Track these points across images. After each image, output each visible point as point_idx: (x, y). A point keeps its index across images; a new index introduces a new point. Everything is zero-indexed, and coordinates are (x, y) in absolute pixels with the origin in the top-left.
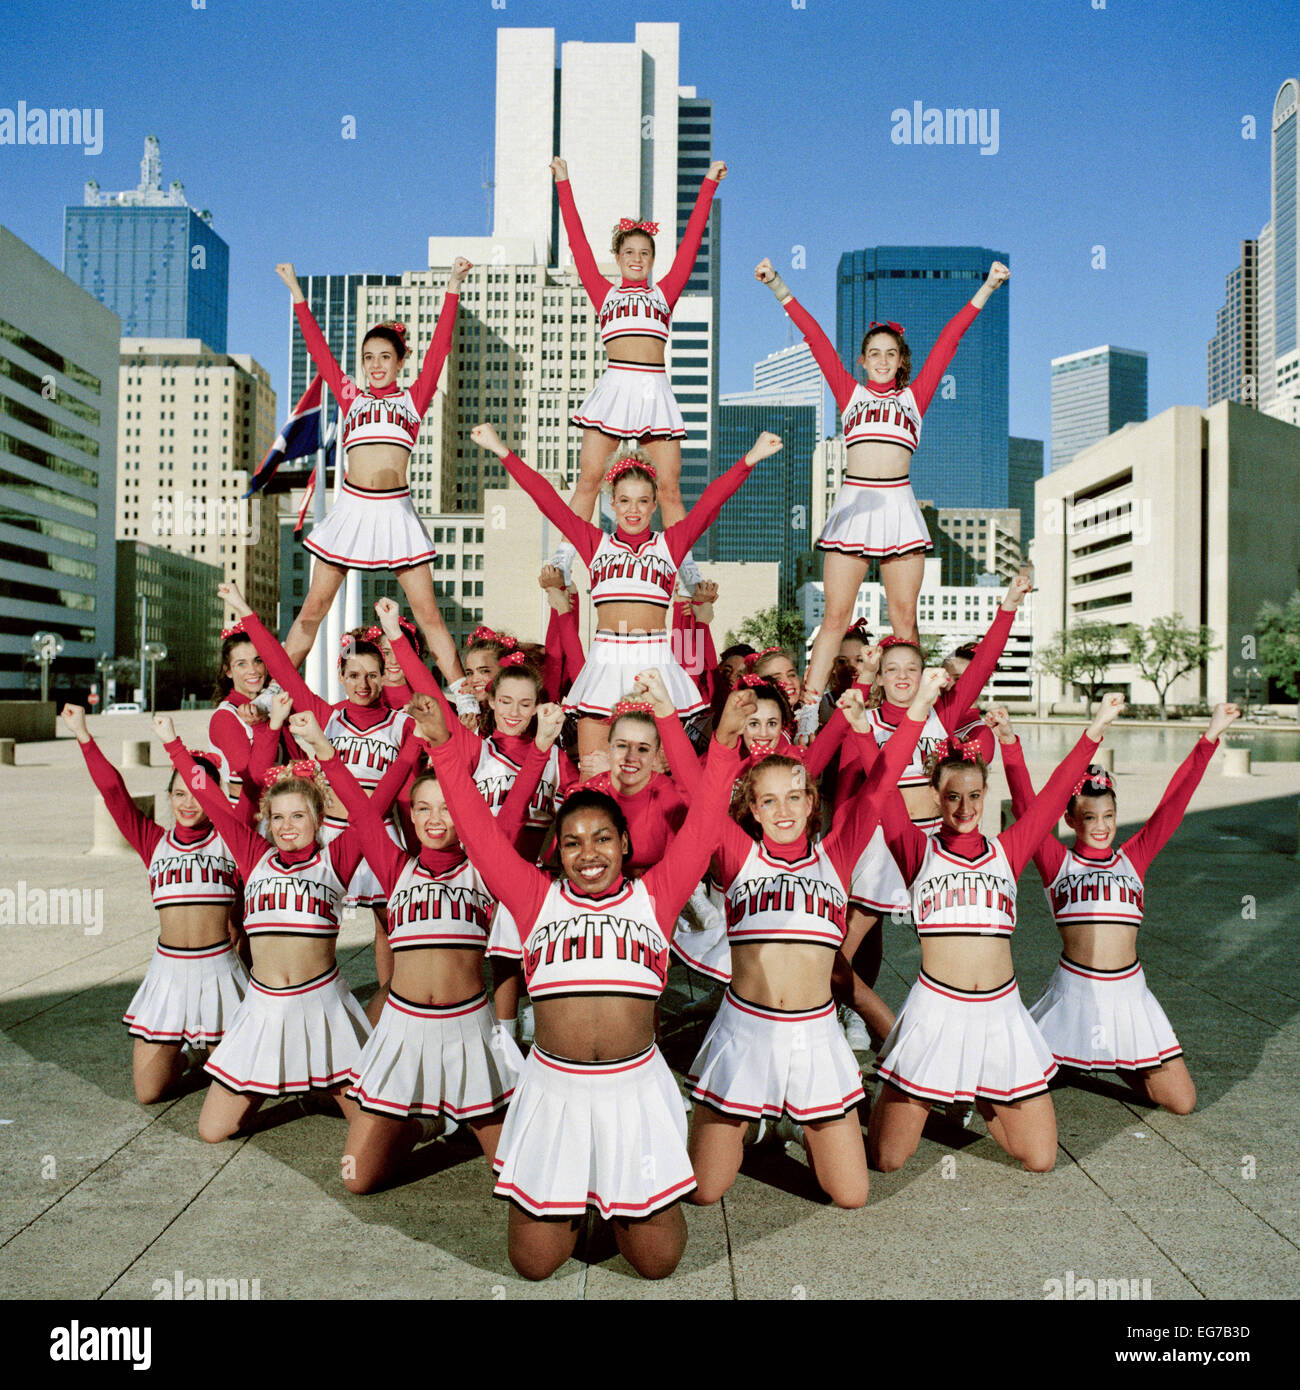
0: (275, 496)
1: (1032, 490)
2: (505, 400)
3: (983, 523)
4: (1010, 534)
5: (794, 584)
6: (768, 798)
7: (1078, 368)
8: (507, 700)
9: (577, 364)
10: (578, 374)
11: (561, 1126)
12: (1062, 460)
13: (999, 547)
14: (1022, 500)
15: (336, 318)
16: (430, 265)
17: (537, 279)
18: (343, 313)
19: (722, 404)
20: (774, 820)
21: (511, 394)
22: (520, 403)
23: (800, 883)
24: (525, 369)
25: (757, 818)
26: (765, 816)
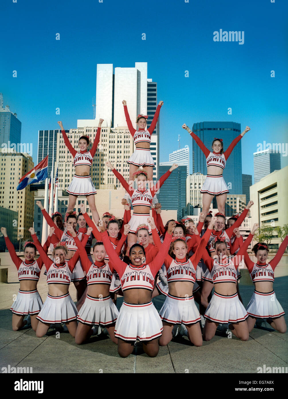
0: (33, 191)
1: (249, 189)
2: (98, 164)
3: (235, 199)
4: (243, 202)
5: (182, 216)
6: (177, 248)
7: (261, 155)
8: (111, 229)
9: (119, 154)
10: (119, 157)
11: (130, 320)
12: (257, 181)
13: (240, 206)
14: (246, 192)
15: (51, 142)
16: (78, 127)
17: (108, 131)
18: (53, 141)
19: (160, 165)
20: (178, 254)
21: (100, 163)
22: (103, 165)
23: (184, 268)
24: (104, 156)
25: (174, 253)
26: (176, 253)
